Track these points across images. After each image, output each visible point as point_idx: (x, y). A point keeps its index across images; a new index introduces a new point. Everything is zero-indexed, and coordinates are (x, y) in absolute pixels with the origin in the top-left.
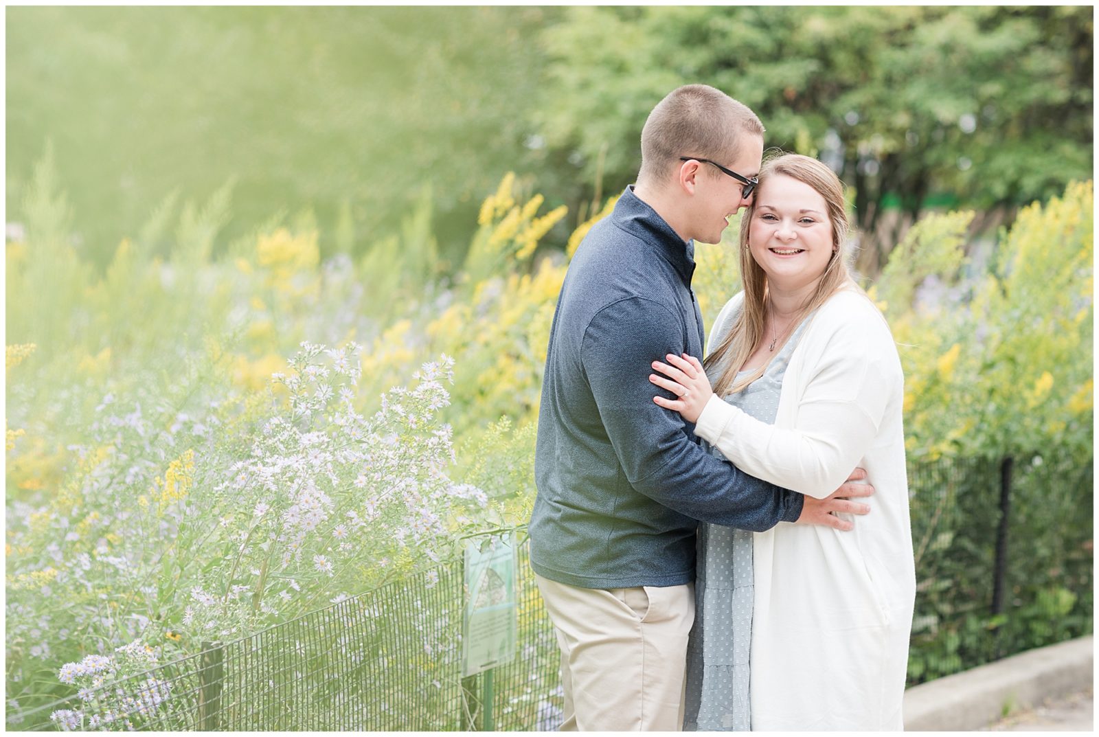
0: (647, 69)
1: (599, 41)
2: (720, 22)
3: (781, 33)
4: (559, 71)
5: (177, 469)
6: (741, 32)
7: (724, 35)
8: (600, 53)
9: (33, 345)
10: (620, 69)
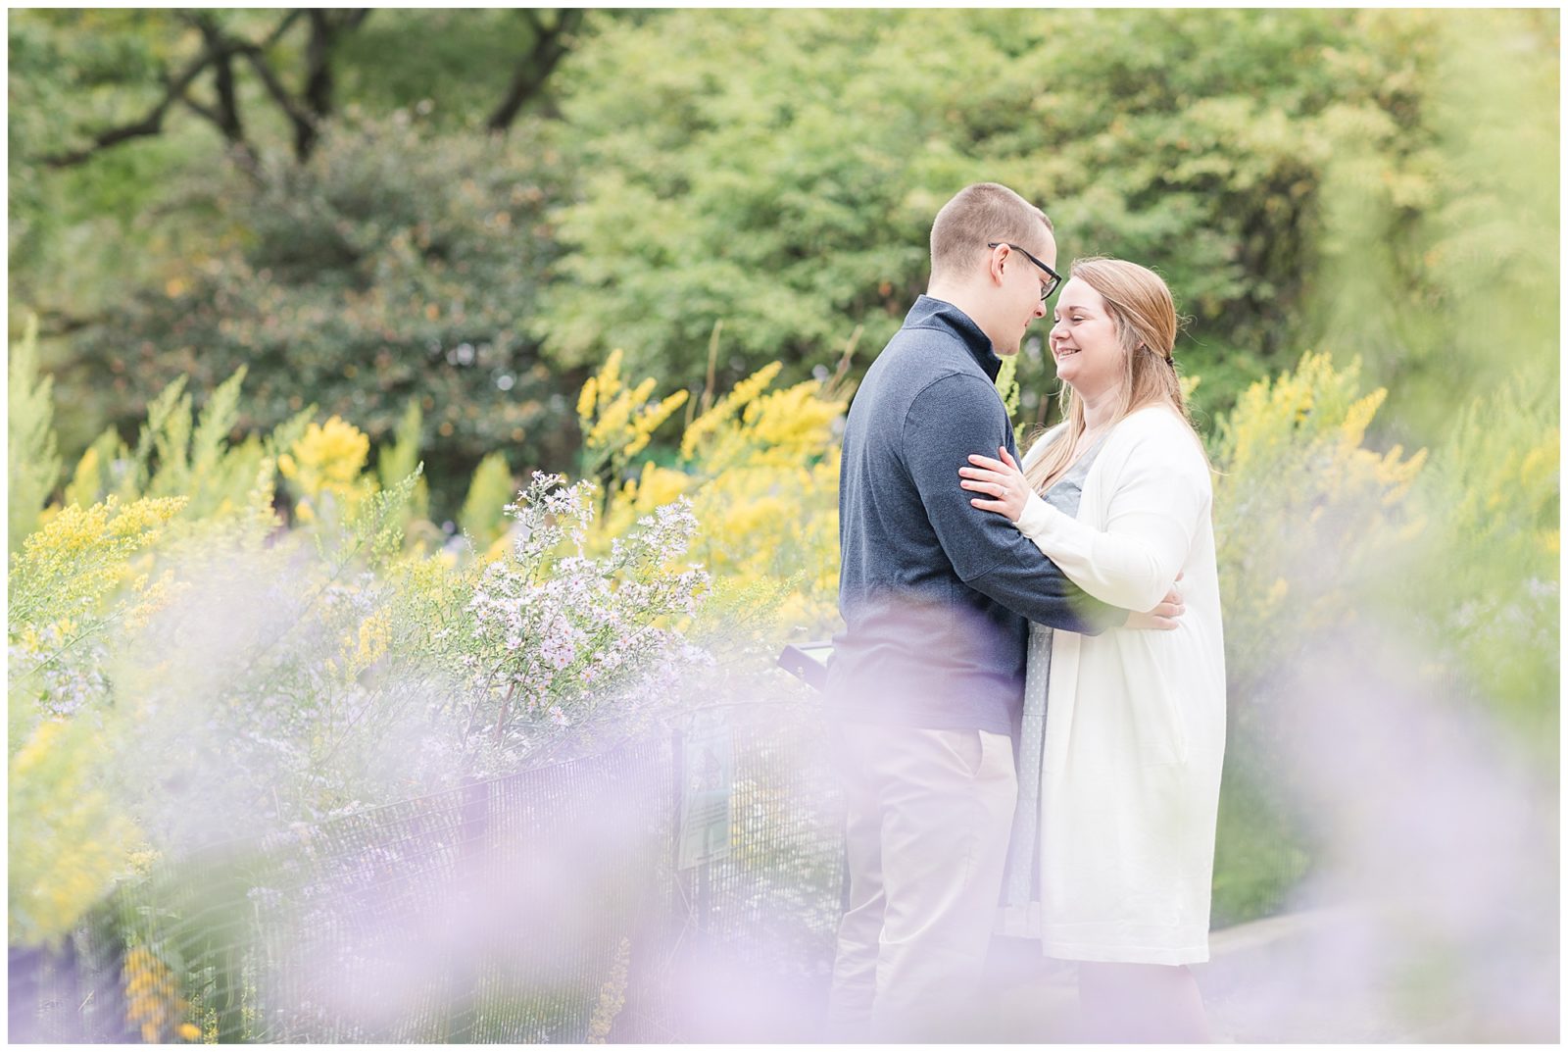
0: (698, 259)
1: (629, 224)
2: (792, 197)
3: (874, 211)
4: (571, 263)
5: (371, 627)
6: (820, 208)
7: (798, 215)
8: (630, 239)
9: (184, 498)
10: (659, 260)
